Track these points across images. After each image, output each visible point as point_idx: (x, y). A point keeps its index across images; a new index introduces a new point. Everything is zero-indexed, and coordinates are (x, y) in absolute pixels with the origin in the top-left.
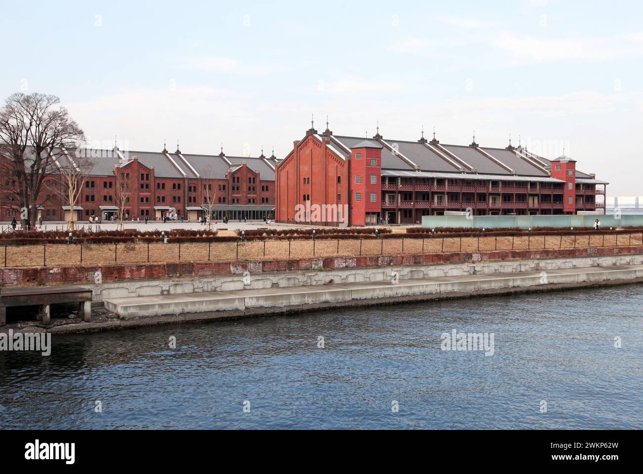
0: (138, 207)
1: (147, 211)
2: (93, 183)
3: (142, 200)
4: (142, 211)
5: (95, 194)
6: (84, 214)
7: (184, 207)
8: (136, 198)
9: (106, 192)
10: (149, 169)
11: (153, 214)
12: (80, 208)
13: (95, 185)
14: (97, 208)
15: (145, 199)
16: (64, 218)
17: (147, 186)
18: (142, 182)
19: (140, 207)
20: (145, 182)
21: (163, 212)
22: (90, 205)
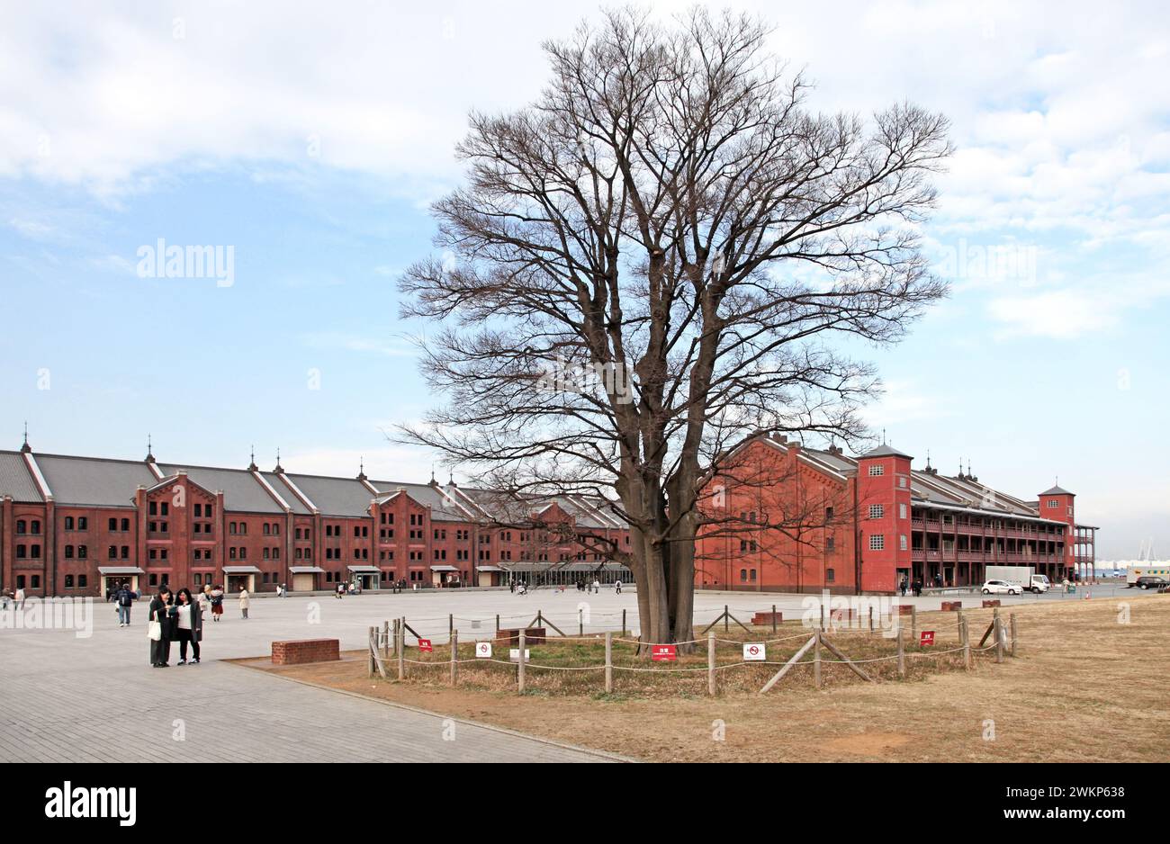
0: (407, 567)
1: (420, 573)
2: (337, 528)
3: (412, 556)
4: (413, 573)
5: (341, 547)
6: (324, 579)
7: (474, 567)
8: (404, 553)
9: (358, 543)
10: (422, 507)
11: (429, 578)
12: (318, 569)
13: (341, 532)
14: (345, 569)
15: (416, 555)
16: (292, 587)
17: (420, 535)
18: (412, 528)
19: (410, 568)
20: (416, 527)
21: (444, 574)
22: (334, 565)
